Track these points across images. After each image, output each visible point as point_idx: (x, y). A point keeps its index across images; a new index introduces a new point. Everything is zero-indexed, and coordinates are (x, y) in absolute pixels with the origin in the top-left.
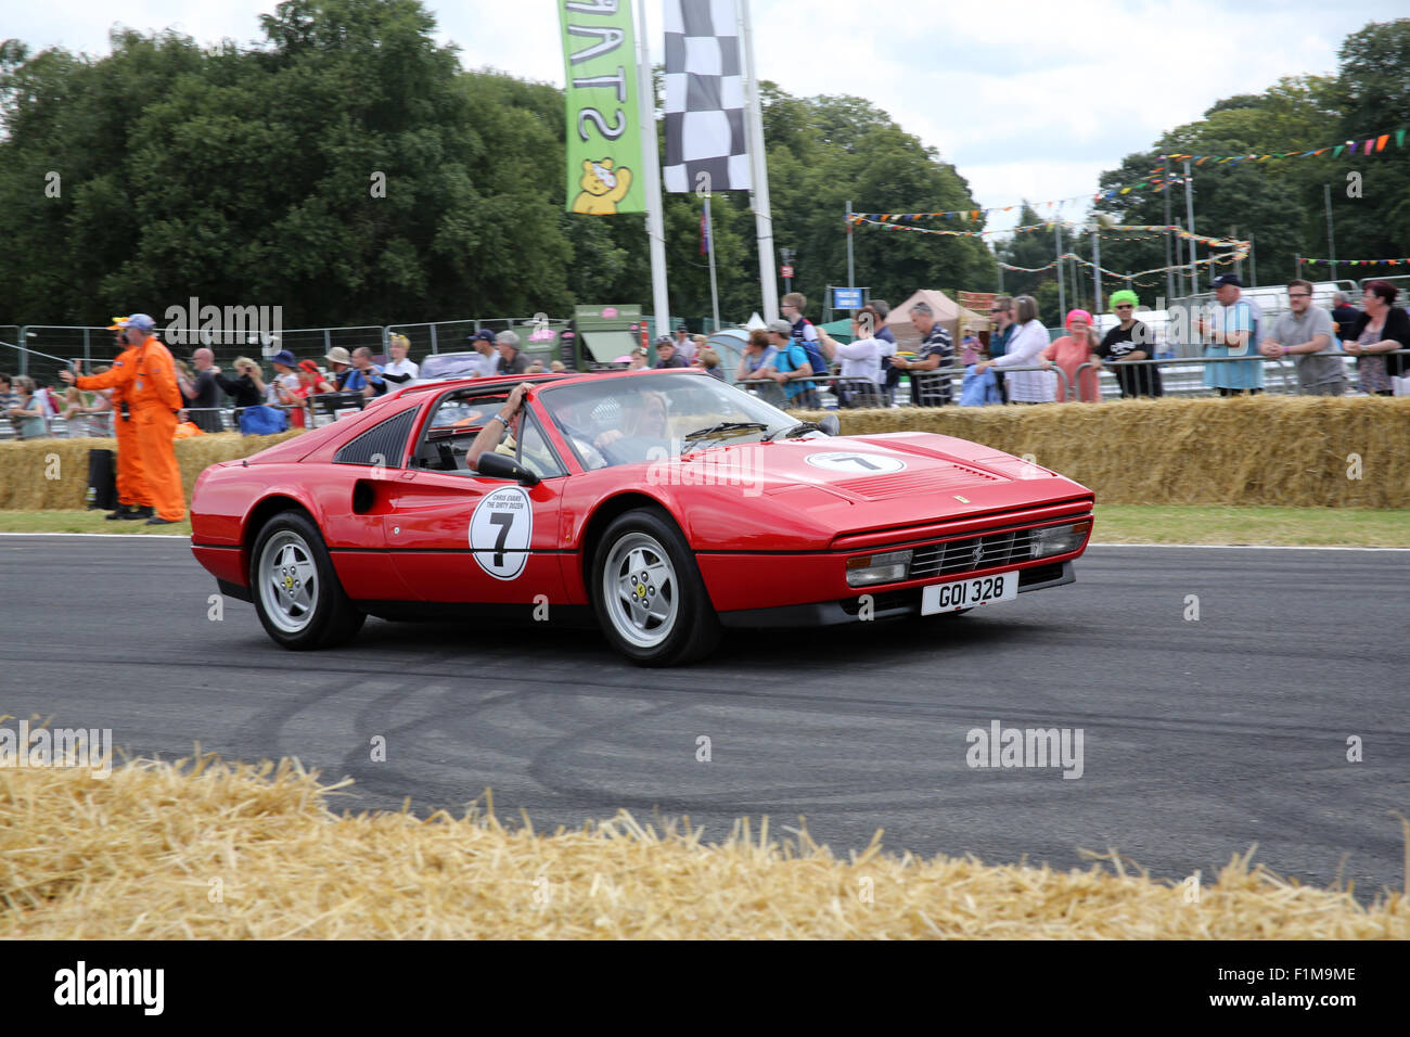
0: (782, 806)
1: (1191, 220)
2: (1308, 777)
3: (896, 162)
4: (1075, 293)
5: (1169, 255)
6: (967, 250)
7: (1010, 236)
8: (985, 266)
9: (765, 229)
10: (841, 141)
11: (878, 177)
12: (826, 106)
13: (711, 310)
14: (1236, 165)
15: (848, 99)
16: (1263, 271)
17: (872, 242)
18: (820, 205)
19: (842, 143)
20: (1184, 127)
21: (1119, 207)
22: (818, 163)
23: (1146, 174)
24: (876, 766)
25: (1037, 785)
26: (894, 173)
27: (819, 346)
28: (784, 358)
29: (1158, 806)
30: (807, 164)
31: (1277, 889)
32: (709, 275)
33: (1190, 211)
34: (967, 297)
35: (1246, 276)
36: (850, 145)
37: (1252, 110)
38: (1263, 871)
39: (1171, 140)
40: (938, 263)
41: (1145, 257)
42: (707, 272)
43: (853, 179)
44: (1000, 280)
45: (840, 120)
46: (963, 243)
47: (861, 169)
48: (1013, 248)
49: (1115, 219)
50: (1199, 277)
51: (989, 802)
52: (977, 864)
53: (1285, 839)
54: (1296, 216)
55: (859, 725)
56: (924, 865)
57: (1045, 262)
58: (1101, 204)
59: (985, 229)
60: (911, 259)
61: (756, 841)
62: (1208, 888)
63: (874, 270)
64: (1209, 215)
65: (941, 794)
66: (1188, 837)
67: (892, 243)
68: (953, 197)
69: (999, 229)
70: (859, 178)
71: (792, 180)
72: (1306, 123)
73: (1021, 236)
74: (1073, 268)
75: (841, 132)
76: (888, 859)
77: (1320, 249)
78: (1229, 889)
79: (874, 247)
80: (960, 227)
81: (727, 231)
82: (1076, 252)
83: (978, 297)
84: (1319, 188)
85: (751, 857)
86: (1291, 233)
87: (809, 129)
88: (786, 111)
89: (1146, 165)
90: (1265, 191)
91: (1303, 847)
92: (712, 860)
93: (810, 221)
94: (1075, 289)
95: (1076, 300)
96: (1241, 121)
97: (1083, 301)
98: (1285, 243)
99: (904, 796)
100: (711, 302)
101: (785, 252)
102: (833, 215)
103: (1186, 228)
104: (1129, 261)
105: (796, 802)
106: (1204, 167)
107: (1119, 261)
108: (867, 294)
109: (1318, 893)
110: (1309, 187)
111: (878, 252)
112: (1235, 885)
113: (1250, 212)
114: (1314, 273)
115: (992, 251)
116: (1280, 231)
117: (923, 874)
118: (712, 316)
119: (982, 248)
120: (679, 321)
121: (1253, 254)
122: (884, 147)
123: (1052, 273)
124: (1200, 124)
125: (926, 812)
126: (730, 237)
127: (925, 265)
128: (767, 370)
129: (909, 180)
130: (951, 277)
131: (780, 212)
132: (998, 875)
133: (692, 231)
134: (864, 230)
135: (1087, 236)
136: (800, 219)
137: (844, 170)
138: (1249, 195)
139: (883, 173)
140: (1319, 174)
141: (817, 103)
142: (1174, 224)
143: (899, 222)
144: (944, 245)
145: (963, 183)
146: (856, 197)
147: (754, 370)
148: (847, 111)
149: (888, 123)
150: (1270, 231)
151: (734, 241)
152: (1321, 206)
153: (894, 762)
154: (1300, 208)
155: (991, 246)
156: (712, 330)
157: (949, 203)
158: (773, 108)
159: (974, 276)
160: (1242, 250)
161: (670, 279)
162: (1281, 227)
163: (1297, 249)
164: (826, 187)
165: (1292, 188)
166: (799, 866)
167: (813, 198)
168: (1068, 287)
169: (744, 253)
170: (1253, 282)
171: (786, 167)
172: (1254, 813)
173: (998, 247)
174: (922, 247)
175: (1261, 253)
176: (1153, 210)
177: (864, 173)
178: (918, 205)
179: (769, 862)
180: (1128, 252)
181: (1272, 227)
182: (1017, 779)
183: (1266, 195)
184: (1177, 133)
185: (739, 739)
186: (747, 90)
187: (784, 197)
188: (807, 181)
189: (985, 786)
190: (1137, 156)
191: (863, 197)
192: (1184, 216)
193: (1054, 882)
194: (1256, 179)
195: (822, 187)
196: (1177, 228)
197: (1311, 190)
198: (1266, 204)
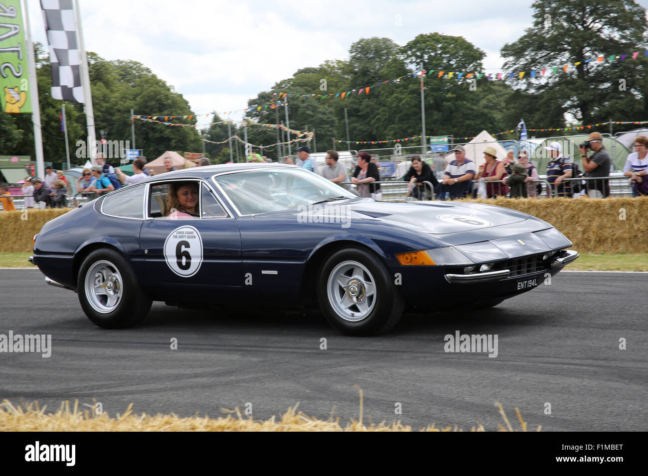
0: (93, 393)
1: (287, 122)
2: (332, 371)
3: (155, 92)
4: (237, 154)
5: (278, 138)
6: (189, 133)
7: (208, 127)
8: (197, 141)
9: (90, 122)
10: (128, 81)
11: (146, 99)
12: (121, 65)
13: (66, 159)
14: (307, 98)
15: (131, 62)
16: (319, 145)
17: (144, 128)
18: (119, 111)
19: (130, 82)
20: (285, 80)
21: (256, 115)
22: (118, 91)
23: (268, 101)
24: (139, 373)
25: (213, 379)
26: (154, 97)
27: (116, 177)
28: (99, 183)
29: (266, 386)
30: (112, 91)
31: (307, 422)
32: (65, 142)
33: (287, 118)
34: (188, 155)
35: (312, 147)
36: (133, 83)
37: (314, 74)
38: (301, 415)
39: (279, 86)
40: (175, 139)
41: (268, 138)
42: (64, 140)
43: (134, 99)
44: (204, 148)
45: (128, 72)
46: (186, 130)
47: (137, 95)
48: (209, 133)
49: (255, 121)
50: (292, 148)
51: (191, 387)
52: (176, 417)
53: (321, 399)
54: (333, 121)
55: (132, 354)
56: (151, 419)
57: (223, 139)
58: (249, 114)
59: (197, 124)
60: (162, 137)
61: (72, 411)
62: (278, 424)
63: (145, 142)
64: (296, 120)
65: (169, 384)
66: (279, 400)
67: (153, 129)
68: (182, 109)
69: (203, 124)
70: (138, 99)
71: (105, 99)
72: (336, 80)
73: (213, 127)
74: (236, 143)
75: (128, 77)
76: (134, 417)
77: (343, 136)
78: (286, 423)
79: (145, 131)
80: (185, 122)
81: (74, 122)
82: (237, 135)
83: (193, 155)
84: (343, 109)
85: (69, 419)
86: (331, 129)
87: (113, 76)
88: (102, 67)
89: (268, 97)
90: (320, 110)
91: (328, 402)
92: (49, 422)
93: (114, 118)
94: (237, 152)
95: (238, 157)
96: (309, 78)
97: (241, 157)
98: (329, 133)
99: (152, 386)
100: (66, 155)
101: (102, 132)
102: (125, 116)
103: (286, 126)
104: (262, 140)
105: (100, 391)
106: (293, 99)
107: (257, 140)
108: (142, 153)
109: (324, 423)
110: (339, 108)
111: (147, 134)
112: (289, 421)
113: (313, 119)
114: (341, 147)
115: (200, 134)
116: (326, 128)
117: (150, 424)
118: (66, 162)
119: (196, 133)
120: (50, 164)
121: (314, 138)
122: (149, 85)
123: (227, 144)
124: (292, 79)
125: (162, 393)
126: (75, 125)
127: (169, 140)
128: (92, 188)
129: (161, 101)
130: (181, 145)
131: (99, 114)
132: (185, 422)
133: (56, 122)
134: (140, 123)
135: (242, 128)
136: (109, 117)
137: (130, 94)
138: (313, 111)
139: (149, 97)
140: (342, 103)
141: (117, 64)
142: (280, 124)
143: (156, 120)
144: (178, 131)
145: (186, 103)
146: (136, 107)
147: (86, 188)
148: (131, 67)
149: (150, 74)
150: (323, 128)
151: (77, 127)
152: (343, 118)
153: (148, 371)
154: (334, 118)
155: (199, 131)
156: (66, 168)
157: (179, 112)
158: (95, 65)
159: (192, 145)
160: (311, 136)
161: (44, 144)
162: (327, 126)
163: (333, 136)
164: (121, 103)
165: (332, 109)
166: (92, 422)
167: (115, 108)
168: (235, 151)
169: (82, 132)
170: (315, 150)
171: (102, 93)
172: (308, 388)
173: (203, 132)
174: (168, 131)
175: (318, 137)
176: (272, 117)
177: (140, 97)
178: (166, 112)
179: (77, 421)
180: (261, 136)
181: (323, 126)
182: (204, 376)
183: (320, 112)
184: (282, 83)
185: (73, 363)
186: (81, 57)
187: (101, 107)
188: (112, 99)
189: (190, 380)
190: (264, 93)
191: (140, 108)
192: (285, 121)
193: (210, 424)
194: (316, 105)
195: (120, 103)
196: (282, 126)
197: (339, 110)
198: (320, 116)
